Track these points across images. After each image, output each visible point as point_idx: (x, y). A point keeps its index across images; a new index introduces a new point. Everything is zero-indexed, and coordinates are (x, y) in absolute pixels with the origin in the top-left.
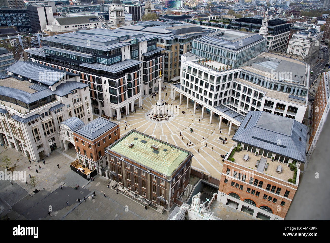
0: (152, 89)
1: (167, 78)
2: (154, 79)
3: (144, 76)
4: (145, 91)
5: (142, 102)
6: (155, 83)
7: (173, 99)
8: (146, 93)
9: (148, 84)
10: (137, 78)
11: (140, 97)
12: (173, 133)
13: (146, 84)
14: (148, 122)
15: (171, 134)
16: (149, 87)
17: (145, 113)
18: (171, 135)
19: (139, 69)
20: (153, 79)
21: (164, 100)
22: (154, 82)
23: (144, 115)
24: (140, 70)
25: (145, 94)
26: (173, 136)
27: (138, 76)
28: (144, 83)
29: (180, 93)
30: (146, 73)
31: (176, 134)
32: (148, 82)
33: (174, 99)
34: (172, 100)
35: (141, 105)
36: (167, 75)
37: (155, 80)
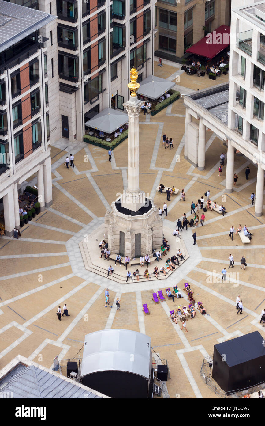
0: (98, 106)
1: (174, 42)
2: (109, 61)
3: (61, 56)
4: (65, 120)
5: (53, 177)
6: (114, 77)
7: (195, 162)
8: (72, 131)
9: (81, 93)
10: (31, 85)
11: (42, 163)
12: (186, 343)
13: (73, 90)
14: (79, 288)
15: (180, 345)
16: (88, 98)
17: (68, 237)
18: (180, 354)
19: (41, 46)
20: (102, 61)
21: (158, 164)
22: (108, 75)
23: (62, 248)
24: (44, 50)
25: (65, 134)
26: (186, 355)
27: (34, 79)
28: (63, 88)
29: (225, 144)
30: (71, 41)
31: (200, 348)
32: (79, 84)
33: (201, 164)
34: (193, 167)
35: (50, 198)
36: (171, 27)
37: (114, 65)
